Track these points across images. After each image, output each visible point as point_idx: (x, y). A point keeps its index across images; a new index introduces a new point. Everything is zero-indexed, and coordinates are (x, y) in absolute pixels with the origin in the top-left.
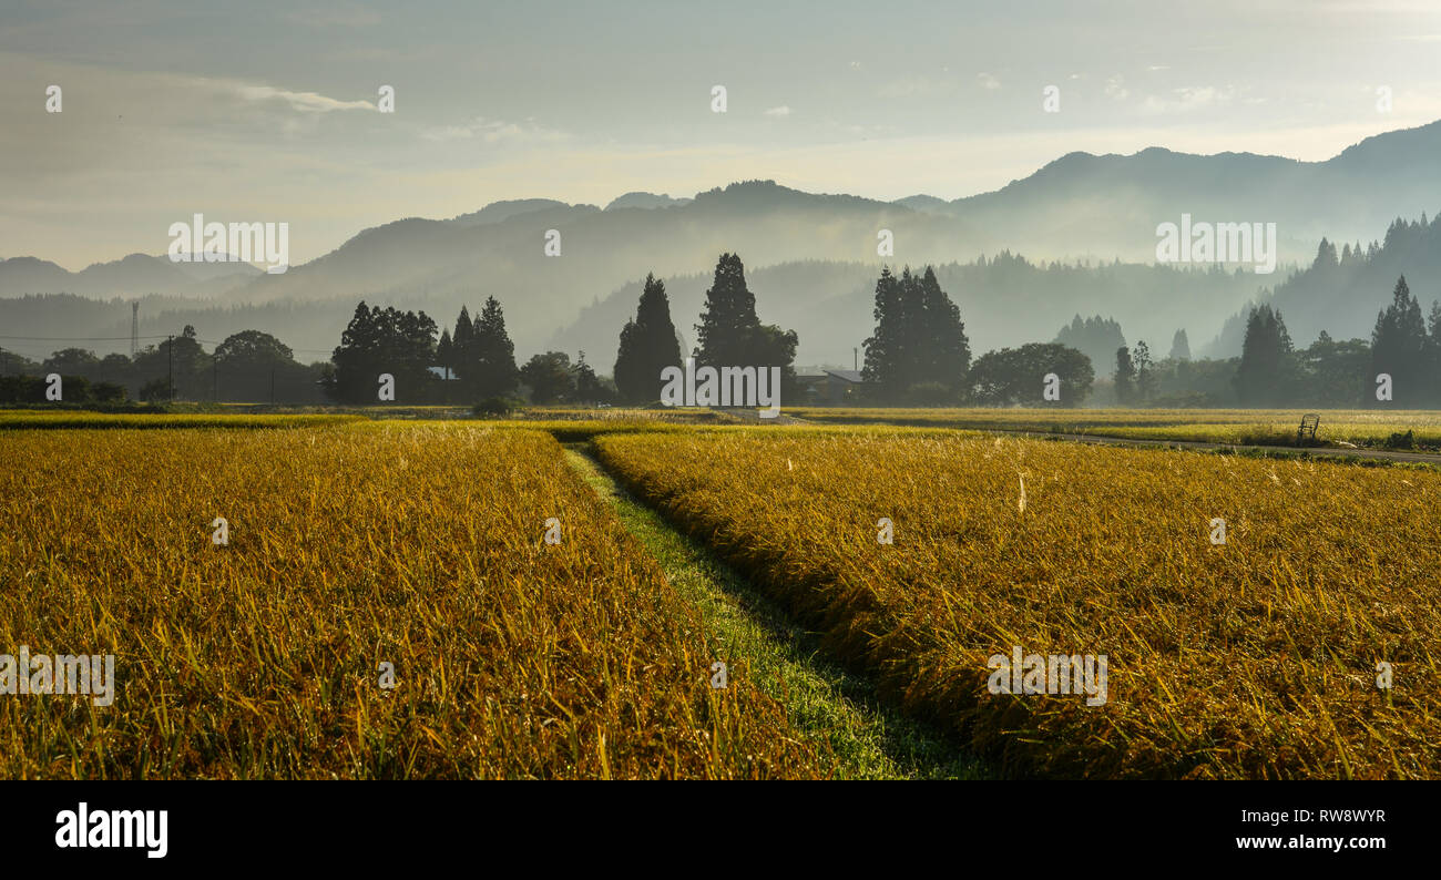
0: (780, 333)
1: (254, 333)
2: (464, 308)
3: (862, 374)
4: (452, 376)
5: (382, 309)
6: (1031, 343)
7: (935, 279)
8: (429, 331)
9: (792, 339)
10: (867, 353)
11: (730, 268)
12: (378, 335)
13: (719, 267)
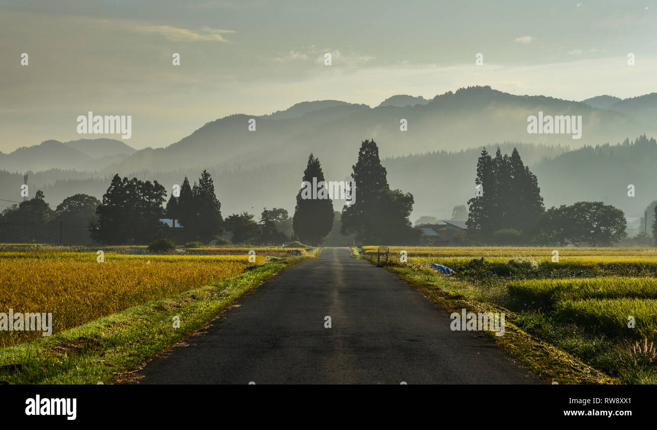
0: (402, 195)
1: (83, 196)
2: (186, 178)
3: (467, 223)
4: (177, 225)
5: (129, 179)
6: (581, 201)
7: (519, 158)
8: (161, 194)
9: (409, 200)
10: (470, 209)
11: (369, 150)
12: (128, 196)
13: (362, 149)
